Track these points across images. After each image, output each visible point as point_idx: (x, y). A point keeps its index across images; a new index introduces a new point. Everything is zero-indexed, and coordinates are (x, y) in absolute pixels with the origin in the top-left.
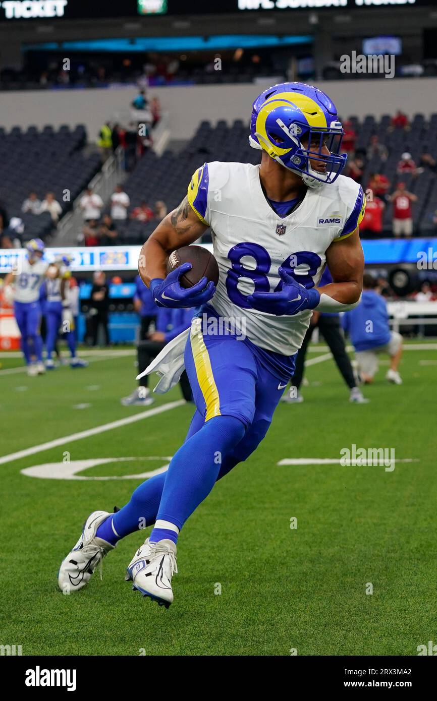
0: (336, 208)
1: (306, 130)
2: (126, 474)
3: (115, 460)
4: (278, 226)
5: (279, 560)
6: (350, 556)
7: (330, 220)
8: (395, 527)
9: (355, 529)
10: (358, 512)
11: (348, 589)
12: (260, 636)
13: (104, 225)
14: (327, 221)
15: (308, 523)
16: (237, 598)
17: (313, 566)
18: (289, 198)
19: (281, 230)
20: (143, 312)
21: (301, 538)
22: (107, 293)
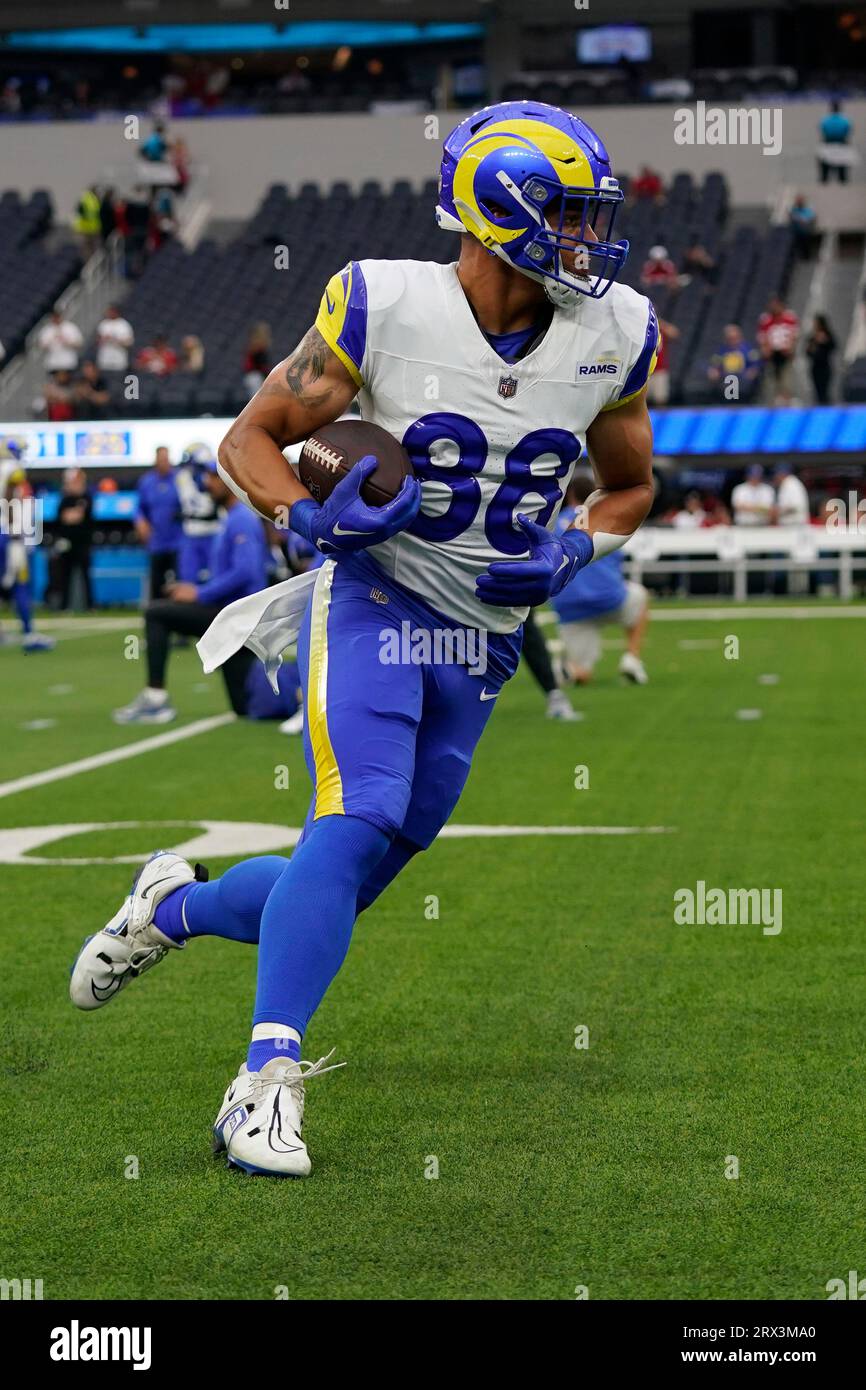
0: (610, 345)
1: (556, 193)
2: (122, 853)
3: (99, 826)
4: (503, 381)
5: (409, 1018)
6: (544, 1009)
7: (599, 367)
8: (630, 956)
9: (554, 960)
10: (559, 927)
11: (541, 1074)
12: (371, 1162)
13: (83, 380)
14: (593, 370)
15: (466, 948)
16: (328, 1088)
17: (473, 1029)
18: (518, 327)
19: (508, 388)
20: (154, 546)
21: (451, 977)
22: (88, 511)
